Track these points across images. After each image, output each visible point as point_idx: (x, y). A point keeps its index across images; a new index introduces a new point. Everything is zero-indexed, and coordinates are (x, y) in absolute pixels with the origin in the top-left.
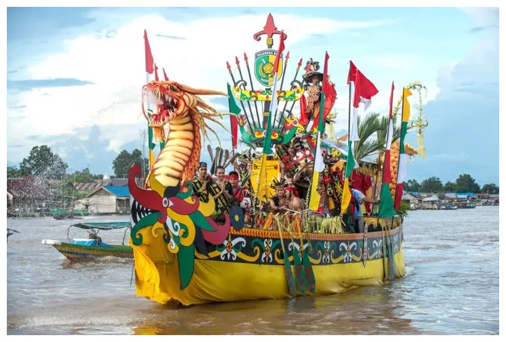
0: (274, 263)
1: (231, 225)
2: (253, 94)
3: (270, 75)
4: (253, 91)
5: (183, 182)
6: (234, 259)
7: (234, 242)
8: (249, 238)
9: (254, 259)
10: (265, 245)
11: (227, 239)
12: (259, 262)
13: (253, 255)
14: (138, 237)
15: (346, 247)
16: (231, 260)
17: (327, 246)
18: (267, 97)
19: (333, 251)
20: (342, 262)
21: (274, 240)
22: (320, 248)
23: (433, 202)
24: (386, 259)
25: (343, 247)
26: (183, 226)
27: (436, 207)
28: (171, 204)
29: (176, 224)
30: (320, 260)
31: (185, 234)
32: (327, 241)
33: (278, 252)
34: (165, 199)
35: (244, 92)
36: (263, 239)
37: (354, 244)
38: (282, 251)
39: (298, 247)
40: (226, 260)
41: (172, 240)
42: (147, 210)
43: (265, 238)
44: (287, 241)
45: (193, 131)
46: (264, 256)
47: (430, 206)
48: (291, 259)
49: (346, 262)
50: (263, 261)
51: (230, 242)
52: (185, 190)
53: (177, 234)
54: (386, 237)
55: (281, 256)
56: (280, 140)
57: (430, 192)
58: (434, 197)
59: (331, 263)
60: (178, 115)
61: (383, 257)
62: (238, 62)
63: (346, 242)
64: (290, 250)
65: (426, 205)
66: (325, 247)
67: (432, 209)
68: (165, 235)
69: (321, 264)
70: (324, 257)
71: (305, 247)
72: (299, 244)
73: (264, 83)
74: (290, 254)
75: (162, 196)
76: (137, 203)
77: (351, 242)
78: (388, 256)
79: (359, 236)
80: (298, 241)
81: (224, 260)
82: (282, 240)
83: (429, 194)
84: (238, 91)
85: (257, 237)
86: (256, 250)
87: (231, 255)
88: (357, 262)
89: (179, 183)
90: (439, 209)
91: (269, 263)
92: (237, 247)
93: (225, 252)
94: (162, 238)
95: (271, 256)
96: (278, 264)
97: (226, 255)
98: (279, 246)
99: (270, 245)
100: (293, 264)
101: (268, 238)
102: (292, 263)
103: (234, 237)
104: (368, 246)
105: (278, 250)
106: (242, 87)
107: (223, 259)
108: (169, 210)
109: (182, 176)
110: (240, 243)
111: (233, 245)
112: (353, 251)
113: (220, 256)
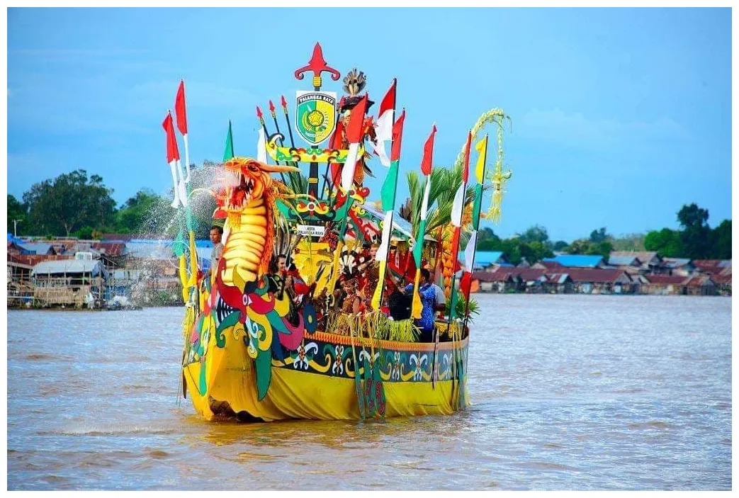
0: (345, 375)
1: (305, 328)
2: (294, 153)
3: (317, 128)
4: (293, 149)
5: (259, 276)
6: (306, 368)
7: (307, 348)
8: (321, 344)
9: (325, 369)
10: (337, 353)
11: (301, 344)
12: (329, 373)
13: (324, 364)
14: (221, 338)
15: (416, 361)
16: (303, 370)
17: (397, 357)
18: (314, 158)
19: (403, 365)
20: (411, 380)
21: (346, 346)
22: (390, 360)
23: (76, 279)
24: (456, 381)
25: (413, 360)
26: (261, 327)
27: (90, 299)
28: (250, 302)
29: (255, 324)
30: (389, 375)
31: (263, 337)
32: (397, 351)
33: (349, 363)
34: (245, 296)
35: (281, 150)
36: (334, 346)
37: (425, 357)
38: (352, 361)
39: (369, 358)
40: (298, 369)
41: (251, 343)
42: (229, 308)
43: (337, 344)
44: (359, 349)
45: (266, 216)
46: (335, 366)
47: (64, 294)
48: (361, 371)
49: (416, 381)
50: (334, 372)
51: (303, 348)
52: (262, 286)
53: (255, 336)
54: (456, 350)
55: (352, 368)
56: (331, 215)
57: (64, 234)
58: (83, 259)
59: (401, 380)
60: (254, 198)
61: (452, 379)
62: (272, 108)
63: (416, 353)
64: (361, 360)
65: (48, 292)
66: (395, 359)
67: (71, 307)
68: (244, 337)
69: (391, 380)
70: (394, 371)
71: (376, 356)
72: (370, 354)
73: (309, 138)
74: (361, 365)
75: (243, 293)
76: (222, 300)
77: (422, 353)
78: (458, 378)
79: (430, 346)
80: (369, 350)
81: (297, 369)
82: (353, 346)
83: (57, 243)
84: (273, 147)
85: (328, 343)
86: (328, 359)
87: (304, 363)
88: (427, 381)
89: (257, 277)
90: (100, 306)
91: (340, 376)
92: (310, 353)
93: (298, 359)
94: (242, 340)
95: (341, 366)
96: (348, 377)
97: (299, 363)
98: (350, 355)
99: (342, 353)
100: (364, 379)
101: (339, 345)
102: (363, 376)
103: (307, 341)
104: (439, 361)
105: (349, 360)
106: (278, 142)
107: (296, 367)
108: (248, 308)
109: (258, 269)
110: (313, 349)
111: (306, 351)
112: (423, 366)
113: (293, 364)
